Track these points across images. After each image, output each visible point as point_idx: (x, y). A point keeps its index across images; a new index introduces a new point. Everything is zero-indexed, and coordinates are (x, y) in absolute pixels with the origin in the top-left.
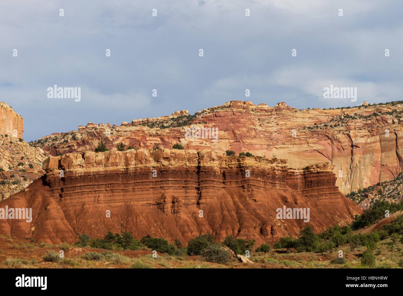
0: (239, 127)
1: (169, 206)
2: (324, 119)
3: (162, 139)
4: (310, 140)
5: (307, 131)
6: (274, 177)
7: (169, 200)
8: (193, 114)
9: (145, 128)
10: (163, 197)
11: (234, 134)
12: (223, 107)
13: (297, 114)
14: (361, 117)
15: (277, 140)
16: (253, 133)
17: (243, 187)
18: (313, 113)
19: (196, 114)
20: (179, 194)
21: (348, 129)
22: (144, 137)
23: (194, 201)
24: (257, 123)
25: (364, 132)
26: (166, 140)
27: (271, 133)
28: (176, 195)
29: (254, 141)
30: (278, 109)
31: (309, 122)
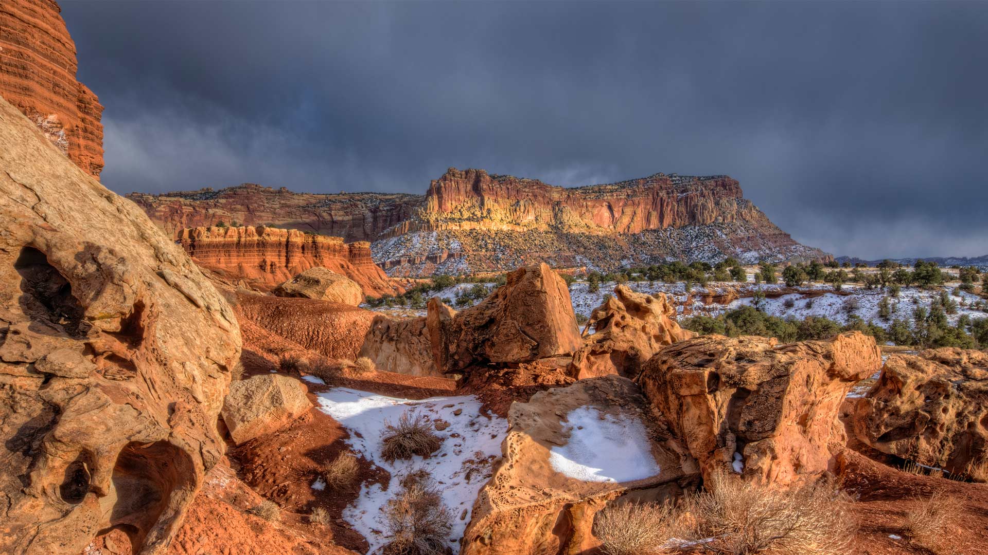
0: (252, 203)
1: (268, 268)
2: (313, 201)
3: (194, 208)
4: (303, 216)
5: (301, 209)
6: (335, 251)
7: (269, 263)
8: (217, 191)
9: (182, 200)
10: (264, 261)
11: (248, 208)
12: (240, 188)
13: (294, 197)
14: (340, 202)
15: (279, 215)
16: (262, 208)
17: (316, 256)
18: (305, 197)
19: (220, 191)
20: (276, 260)
21: (331, 210)
22: (180, 206)
23: (284, 265)
24: (265, 201)
25: (341, 213)
26: (198, 209)
27: (275, 209)
28: (273, 260)
29: (263, 214)
30: (280, 192)
31: (302, 203)
